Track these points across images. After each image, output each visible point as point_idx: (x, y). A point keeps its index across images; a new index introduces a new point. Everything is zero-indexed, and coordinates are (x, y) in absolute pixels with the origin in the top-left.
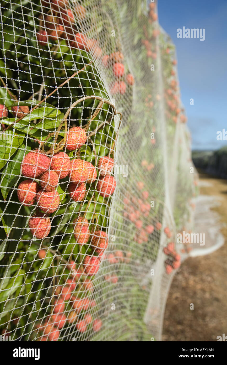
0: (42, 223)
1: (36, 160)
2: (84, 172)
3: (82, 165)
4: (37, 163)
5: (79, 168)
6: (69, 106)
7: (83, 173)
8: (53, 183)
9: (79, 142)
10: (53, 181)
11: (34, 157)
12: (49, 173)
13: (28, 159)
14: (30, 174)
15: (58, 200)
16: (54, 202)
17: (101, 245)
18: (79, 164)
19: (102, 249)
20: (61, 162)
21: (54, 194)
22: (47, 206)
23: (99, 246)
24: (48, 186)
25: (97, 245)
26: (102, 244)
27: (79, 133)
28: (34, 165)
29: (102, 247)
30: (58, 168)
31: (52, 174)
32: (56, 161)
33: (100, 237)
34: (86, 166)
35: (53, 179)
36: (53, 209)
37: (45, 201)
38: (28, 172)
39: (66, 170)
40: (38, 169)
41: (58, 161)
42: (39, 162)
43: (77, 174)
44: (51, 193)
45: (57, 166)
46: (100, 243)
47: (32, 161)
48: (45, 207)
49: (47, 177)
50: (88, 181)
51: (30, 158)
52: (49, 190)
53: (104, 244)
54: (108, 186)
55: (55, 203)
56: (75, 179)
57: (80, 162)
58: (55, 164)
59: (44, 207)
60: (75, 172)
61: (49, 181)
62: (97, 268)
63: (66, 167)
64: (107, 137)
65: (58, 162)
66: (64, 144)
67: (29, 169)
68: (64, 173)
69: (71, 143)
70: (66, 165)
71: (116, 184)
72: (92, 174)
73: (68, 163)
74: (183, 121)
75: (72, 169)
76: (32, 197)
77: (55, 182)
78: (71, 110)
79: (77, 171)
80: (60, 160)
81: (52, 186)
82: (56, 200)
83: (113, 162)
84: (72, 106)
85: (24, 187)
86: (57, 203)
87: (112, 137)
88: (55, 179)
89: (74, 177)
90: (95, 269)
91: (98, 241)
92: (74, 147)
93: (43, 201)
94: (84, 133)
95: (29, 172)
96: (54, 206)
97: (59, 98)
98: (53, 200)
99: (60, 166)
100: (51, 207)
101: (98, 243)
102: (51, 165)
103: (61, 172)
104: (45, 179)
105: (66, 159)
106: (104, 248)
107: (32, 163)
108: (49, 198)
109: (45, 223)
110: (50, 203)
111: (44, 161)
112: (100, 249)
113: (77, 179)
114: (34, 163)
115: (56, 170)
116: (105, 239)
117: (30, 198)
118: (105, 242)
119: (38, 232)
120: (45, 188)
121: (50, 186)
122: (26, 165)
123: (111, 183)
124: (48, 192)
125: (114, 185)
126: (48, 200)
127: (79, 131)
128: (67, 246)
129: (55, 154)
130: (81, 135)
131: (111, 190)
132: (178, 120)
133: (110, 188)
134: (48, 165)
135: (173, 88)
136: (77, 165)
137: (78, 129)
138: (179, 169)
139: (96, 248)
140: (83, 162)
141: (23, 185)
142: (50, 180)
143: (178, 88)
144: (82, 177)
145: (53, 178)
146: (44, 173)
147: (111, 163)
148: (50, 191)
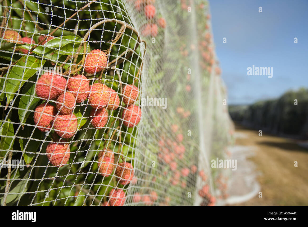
0: (60, 150)
1: (50, 80)
2: (104, 95)
3: (102, 89)
4: (52, 83)
5: (98, 91)
6: (89, 28)
7: (103, 97)
8: (69, 105)
9: (98, 65)
10: (69, 103)
11: (49, 77)
12: (65, 94)
13: (43, 79)
14: (45, 95)
15: (75, 124)
16: (70, 125)
17: (126, 177)
18: (99, 88)
19: (127, 181)
20: (78, 84)
21: (71, 117)
22: (63, 130)
23: (123, 177)
24: (64, 108)
25: (121, 177)
26: (127, 175)
27: (99, 55)
28: (49, 85)
29: (127, 179)
30: (75, 90)
31: (68, 95)
32: (73, 83)
33: (124, 168)
34: (106, 90)
35: (69, 101)
36: (70, 133)
37: (61, 124)
38: (42, 93)
39: (83, 92)
40: (53, 90)
41: (75, 82)
42: (53, 82)
43: (97, 97)
44: (67, 116)
45: (75, 87)
46: (125, 175)
47: (46, 81)
48: (61, 130)
49: (62, 98)
50: (109, 106)
51: (45, 78)
52: (65, 112)
53: (129, 176)
54: (132, 115)
55: (72, 127)
56: (94, 103)
57: (100, 85)
58: (72, 86)
59: (59, 131)
60: (94, 95)
61: (64, 103)
62: (122, 201)
63: (84, 89)
64: (131, 64)
65: (75, 84)
66: (82, 66)
67: (43, 89)
68: (82, 95)
69: (90, 65)
70: (84, 87)
71: (141, 114)
72: (114, 100)
73: (86, 85)
74: (218, 73)
75: (91, 92)
76: (49, 121)
77: (71, 104)
78: (90, 31)
79: (96, 95)
80: (77, 82)
81: (68, 108)
82: (72, 123)
83: (137, 90)
84: (92, 29)
85: (40, 110)
86: (74, 126)
87: (136, 64)
88: (71, 100)
89: (93, 101)
90: (120, 202)
91: (123, 172)
92: (93, 70)
93: (59, 124)
94: (104, 55)
95: (44, 92)
96: (71, 130)
97: (79, 20)
98: (70, 123)
99: (78, 87)
100: (68, 131)
101: (122, 174)
102: (66, 86)
103: (78, 94)
104: (61, 100)
105: (84, 81)
106: (129, 180)
107: (46, 83)
108: (65, 121)
109: (63, 150)
110: (66, 126)
111: (59, 81)
112: (124, 181)
113: (97, 103)
114: (48, 83)
115: (73, 92)
116: (130, 170)
117: (46, 122)
118: (130, 173)
119: (55, 159)
120: (60, 110)
121: (66, 108)
122: (40, 85)
123: (136, 113)
124: (64, 115)
125: (139, 114)
126: (64, 123)
127: (98, 53)
128: (87, 175)
129: (72, 75)
130: (101, 57)
131: (136, 119)
132: (213, 72)
133: (135, 117)
134: (64, 86)
135: (208, 41)
136: (97, 89)
137: (97, 51)
138: (215, 118)
139: (120, 180)
140: (103, 86)
141: (39, 108)
142: (66, 101)
143: (212, 40)
144: (101, 101)
145: (69, 99)
146: (60, 94)
147: (135, 91)
148: (66, 114)
